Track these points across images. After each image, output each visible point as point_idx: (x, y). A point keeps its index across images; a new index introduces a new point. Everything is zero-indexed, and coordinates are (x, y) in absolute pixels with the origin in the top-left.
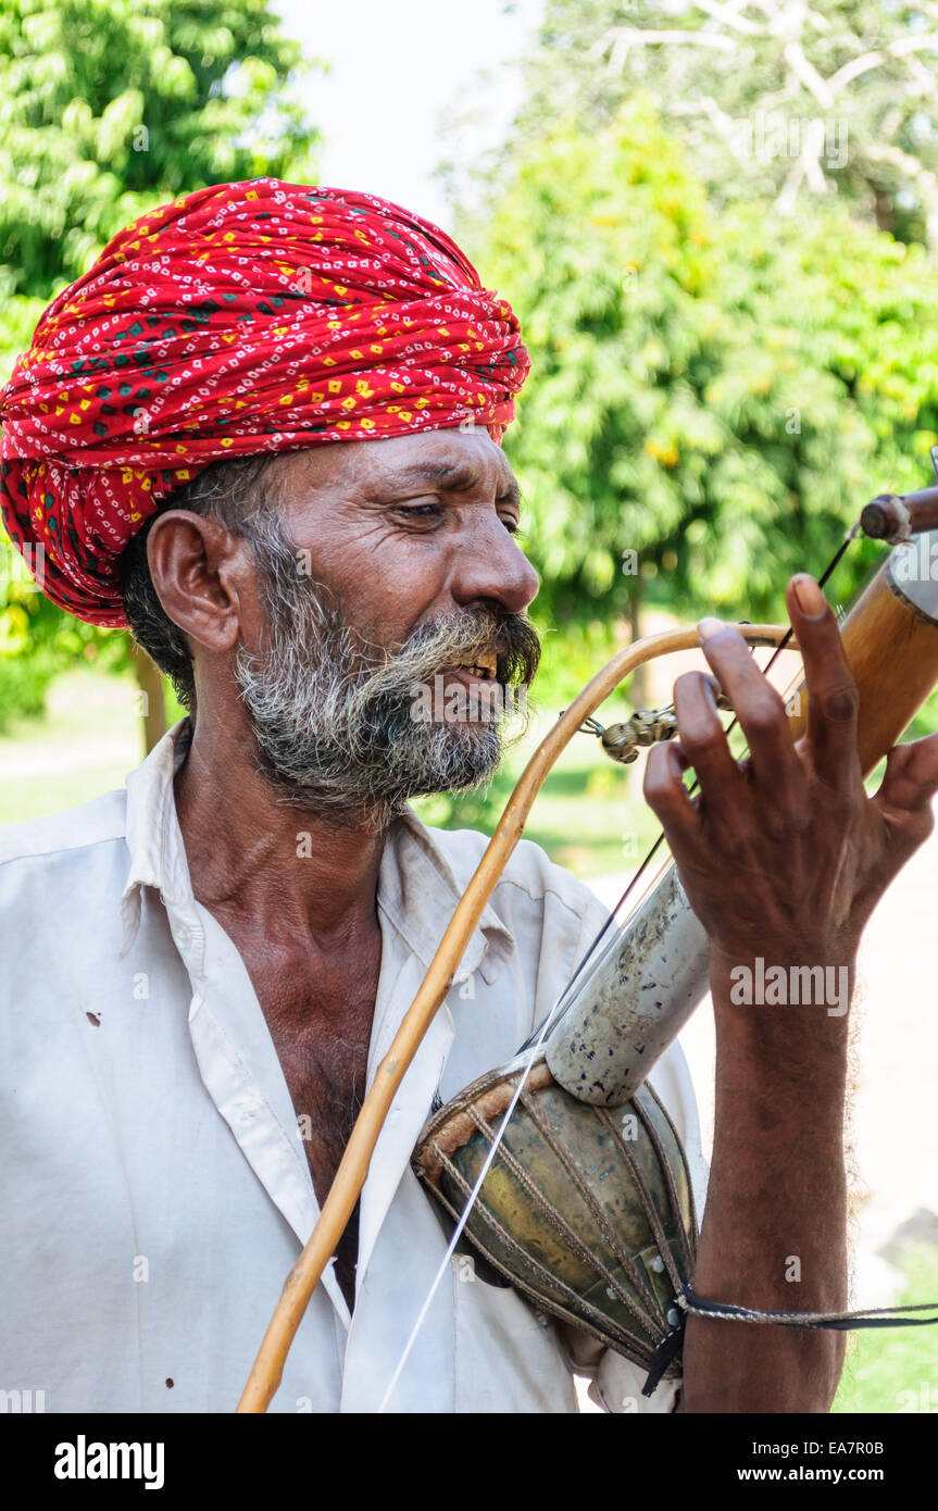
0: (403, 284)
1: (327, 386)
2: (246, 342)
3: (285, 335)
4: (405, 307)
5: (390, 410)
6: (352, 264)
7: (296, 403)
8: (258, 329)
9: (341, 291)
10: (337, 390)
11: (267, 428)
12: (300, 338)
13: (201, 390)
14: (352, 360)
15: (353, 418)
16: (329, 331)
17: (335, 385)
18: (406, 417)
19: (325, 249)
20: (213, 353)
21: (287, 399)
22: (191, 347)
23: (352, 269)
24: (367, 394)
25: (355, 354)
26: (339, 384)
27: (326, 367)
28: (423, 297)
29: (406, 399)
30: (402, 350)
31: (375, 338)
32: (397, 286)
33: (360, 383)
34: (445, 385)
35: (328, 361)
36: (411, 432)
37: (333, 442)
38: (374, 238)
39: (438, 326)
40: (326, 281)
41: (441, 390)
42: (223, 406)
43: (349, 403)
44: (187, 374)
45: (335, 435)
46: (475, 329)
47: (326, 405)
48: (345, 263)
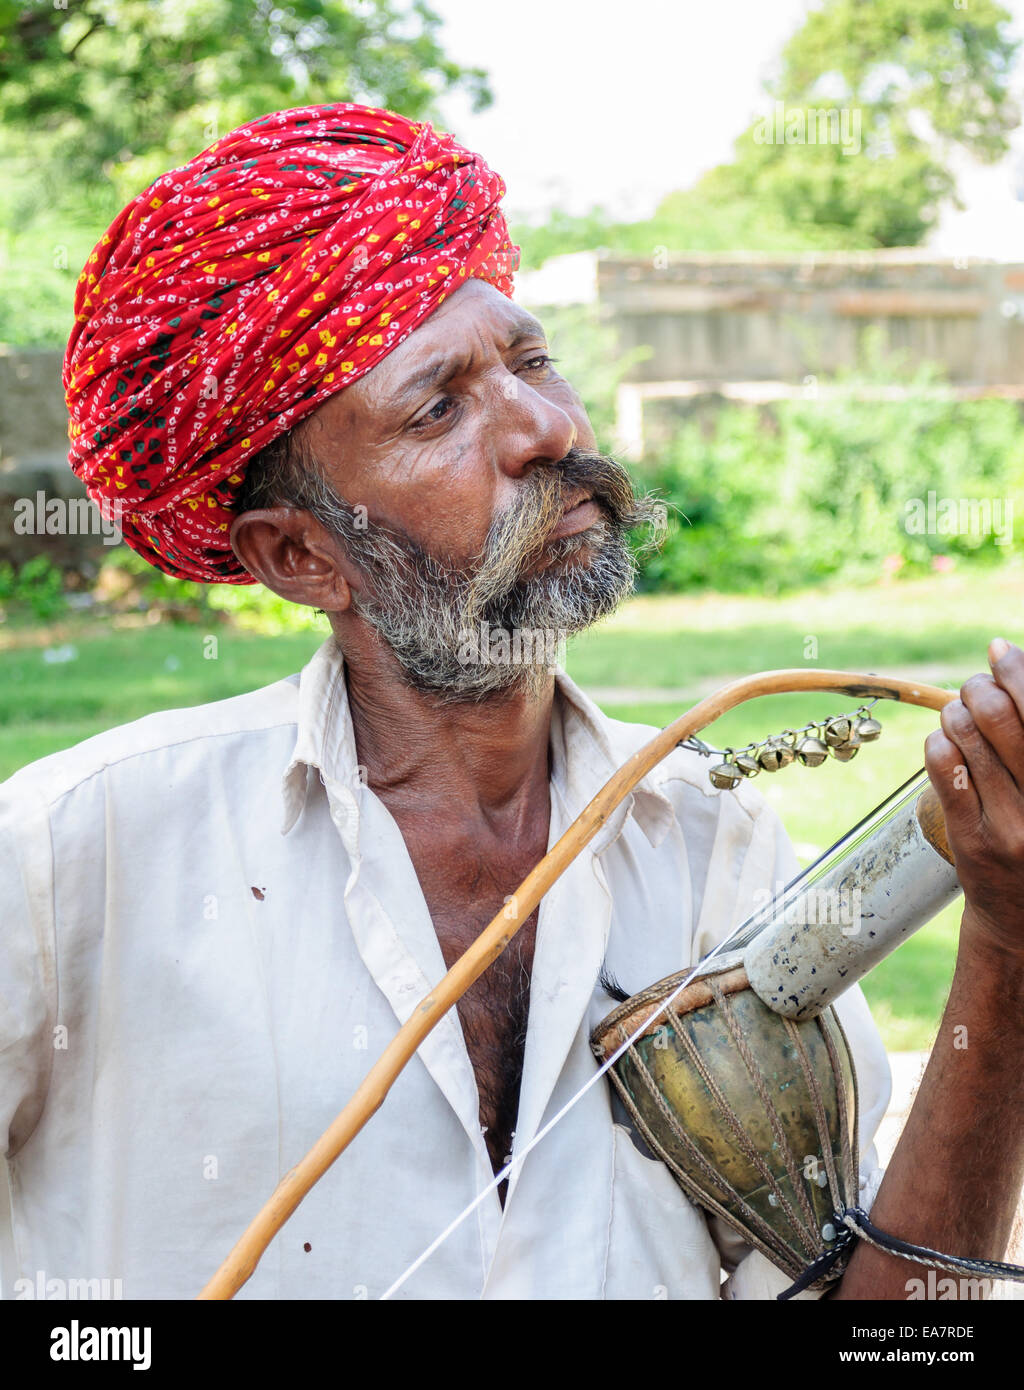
0: (317, 213)
1: (296, 354)
2: (209, 355)
3: (236, 331)
4: (328, 236)
5: (359, 343)
6: (263, 227)
7: (279, 384)
8: (212, 339)
9: (264, 257)
10: (307, 352)
11: (271, 416)
12: (249, 327)
13: (197, 416)
14: (304, 320)
15: (333, 367)
16: (271, 306)
17: (301, 349)
18: (377, 340)
19: (233, 228)
20: (187, 380)
21: (269, 385)
22: (168, 385)
23: (264, 233)
24: (331, 342)
25: (303, 313)
26: (304, 346)
27: (285, 339)
28: (342, 212)
29: (370, 324)
30: (343, 281)
31: (314, 287)
32: (313, 220)
33: (322, 334)
34: (399, 286)
35: (284, 333)
36: (389, 351)
37: (327, 399)
38: (271, 186)
39: (367, 235)
40: (248, 256)
41: (398, 294)
42: (223, 418)
43: (322, 359)
44: (177, 410)
45: (326, 393)
46: (404, 210)
47: (304, 372)
48: (255, 231)
